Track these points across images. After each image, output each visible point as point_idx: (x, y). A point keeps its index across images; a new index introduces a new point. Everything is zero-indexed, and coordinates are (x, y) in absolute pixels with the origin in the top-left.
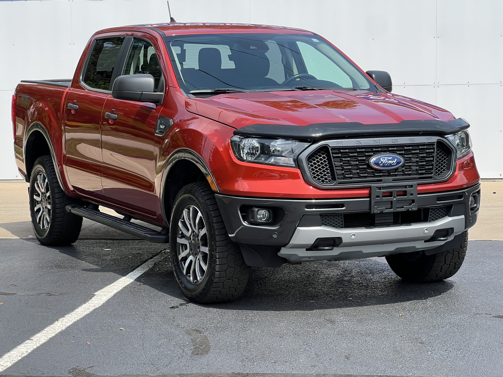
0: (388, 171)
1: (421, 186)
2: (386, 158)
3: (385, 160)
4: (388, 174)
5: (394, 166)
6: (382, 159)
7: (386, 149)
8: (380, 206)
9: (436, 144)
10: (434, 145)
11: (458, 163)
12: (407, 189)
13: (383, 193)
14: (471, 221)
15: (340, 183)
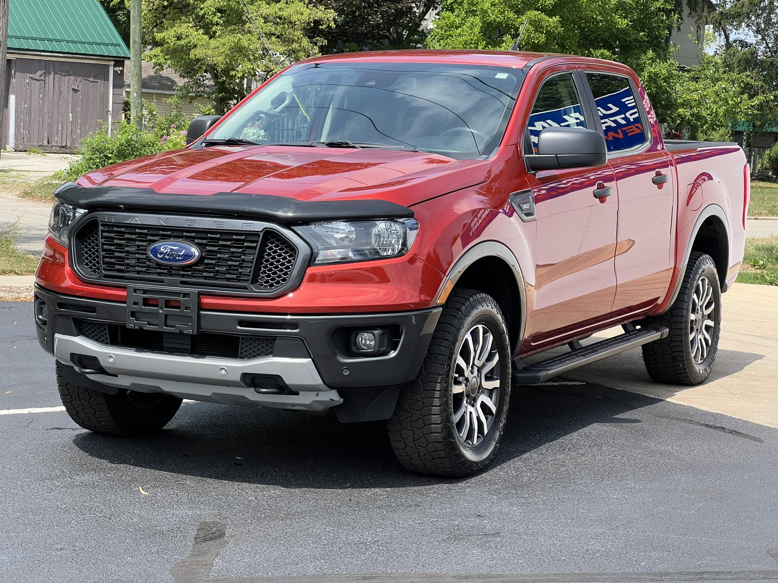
0: (171, 267)
1: (214, 299)
2: (170, 247)
3: (166, 250)
4: (171, 272)
5: (179, 260)
6: (163, 248)
7: (180, 234)
8: (144, 320)
9: (261, 234)
10: (259, 236)
11: (309, 271)
12: (180, 298)
13: (145, 299)
14: (347, 373)
15: (106, 276)
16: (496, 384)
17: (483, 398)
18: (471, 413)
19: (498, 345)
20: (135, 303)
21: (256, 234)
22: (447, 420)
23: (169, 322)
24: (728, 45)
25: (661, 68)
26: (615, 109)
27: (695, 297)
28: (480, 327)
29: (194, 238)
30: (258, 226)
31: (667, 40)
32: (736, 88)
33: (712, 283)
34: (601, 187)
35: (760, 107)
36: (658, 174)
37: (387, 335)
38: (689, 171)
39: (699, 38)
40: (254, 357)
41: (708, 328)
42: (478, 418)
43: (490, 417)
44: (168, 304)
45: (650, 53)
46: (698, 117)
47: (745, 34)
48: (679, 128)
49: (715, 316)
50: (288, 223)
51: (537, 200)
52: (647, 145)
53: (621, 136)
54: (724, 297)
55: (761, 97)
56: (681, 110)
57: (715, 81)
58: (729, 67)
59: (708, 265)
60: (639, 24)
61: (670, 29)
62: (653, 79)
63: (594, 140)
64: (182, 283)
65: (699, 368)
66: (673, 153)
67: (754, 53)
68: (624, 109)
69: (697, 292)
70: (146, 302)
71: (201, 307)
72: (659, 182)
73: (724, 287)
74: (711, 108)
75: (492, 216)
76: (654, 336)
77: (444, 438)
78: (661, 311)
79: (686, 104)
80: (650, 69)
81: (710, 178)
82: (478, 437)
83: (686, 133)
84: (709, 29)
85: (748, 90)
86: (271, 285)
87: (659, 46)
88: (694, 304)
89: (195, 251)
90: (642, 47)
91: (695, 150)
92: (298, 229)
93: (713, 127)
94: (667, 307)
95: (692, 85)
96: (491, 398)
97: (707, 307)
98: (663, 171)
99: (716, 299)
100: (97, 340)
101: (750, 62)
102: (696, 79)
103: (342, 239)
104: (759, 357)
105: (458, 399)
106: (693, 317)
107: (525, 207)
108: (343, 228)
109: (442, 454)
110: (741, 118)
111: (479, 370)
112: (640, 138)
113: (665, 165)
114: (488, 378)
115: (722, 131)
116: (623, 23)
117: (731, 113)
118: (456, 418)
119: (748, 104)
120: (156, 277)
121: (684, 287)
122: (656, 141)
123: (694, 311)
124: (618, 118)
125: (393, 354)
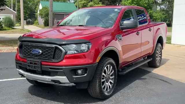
0: (36, 55)
8: (30, 67)
11: (65, 56)
12: (37, 63)
13: (30, 62)
14: (75, 80)
15: (24, 57)
16: (113, 77)
17: (110, 80)
18: (107, 85)
19: (114, 68)
20: (28, 63)
21: (53, 48)
22: (101, 88)
23: (35, 68)
24: (161, 8)
25: (151, 12)
26: (143, 17)
27: (157, 51)
28: (109, 65)
29: (41, 48)
30: (54, 46)
31: (152, 8)
32: (162, 14)
33: (161, 48)
34: (138, 32)
35: (165, 16)
36: (150, 29)
37: (84, 71)
38: (156, 28)
39: (156, 7)
40: (54, 76)
41: (160, 57)
42: (109, 85)
43: (112, 84)
44: (35, 64)
45: (150, 9)
46: (156, 18)
47: (163, 7)
48: (154, 20)
49: (161, 54)
50: (61, 45)
51: (122, 36)
52: (148, 23)
53: (144, 22)
54: (163, 50)
55: (165, 15)
56: (154, 17)
57: (159, 13)
58: (161, 11)
59: (160, 45)
60: (148, 6)
61: (152, 6)
62: (150, 13)
63: (136, 23)
64: (39, 59)
65: (158, 64)
66: (153, 24)
67: (164, 9)
68: (144, 16)
69: (158, 50)
70: (31, 63)
71: (41, 64)
72: (150, 30)
73: (162, 49)
74: (159, 17)
75: (111, 41)
76: (149, 60)
77: (100, 92)
78: (151, 55)
79: (155, 16)
80: (150, 12)
81: (160, 29)
82: (109, 89)
83: (155, 21)
84: (158, 6)
85: (163, 14)
86: (57, 59)
87: (151, 8)
88: (157, 53)
89: (41, 52)
90: (148, 9)
91: (156, 24)
92: (63, 46)
93: (159, 19)
94: (152, 54)
95: (156, 14)
96: (112, 80)
97: (160, 53)
98: (151, 28)
99: (161, 51)
100: (23, 71)
101: (163, 10)
102: (156, 13)
103: (74, 48)
104: (169, 60)
105: (103, 83)
106: (157, 55)
107: (120, 38)
108: (74, 46)
109: (99, 95)
110: (163, 18)
111: (109, 74)
112: (146, 22)
113: (151, 27)
114: (111, 76)
115: (160, 20)
116: (146, 5)
117: (161, 18)
118: (103, 87)
119: (164, 16)
120: (34, 57)
121: (155, 50)
122: (149, 22)
123: (157, 54)
124: (143, 18)
125: (86, 75)
